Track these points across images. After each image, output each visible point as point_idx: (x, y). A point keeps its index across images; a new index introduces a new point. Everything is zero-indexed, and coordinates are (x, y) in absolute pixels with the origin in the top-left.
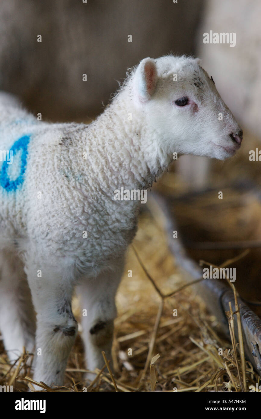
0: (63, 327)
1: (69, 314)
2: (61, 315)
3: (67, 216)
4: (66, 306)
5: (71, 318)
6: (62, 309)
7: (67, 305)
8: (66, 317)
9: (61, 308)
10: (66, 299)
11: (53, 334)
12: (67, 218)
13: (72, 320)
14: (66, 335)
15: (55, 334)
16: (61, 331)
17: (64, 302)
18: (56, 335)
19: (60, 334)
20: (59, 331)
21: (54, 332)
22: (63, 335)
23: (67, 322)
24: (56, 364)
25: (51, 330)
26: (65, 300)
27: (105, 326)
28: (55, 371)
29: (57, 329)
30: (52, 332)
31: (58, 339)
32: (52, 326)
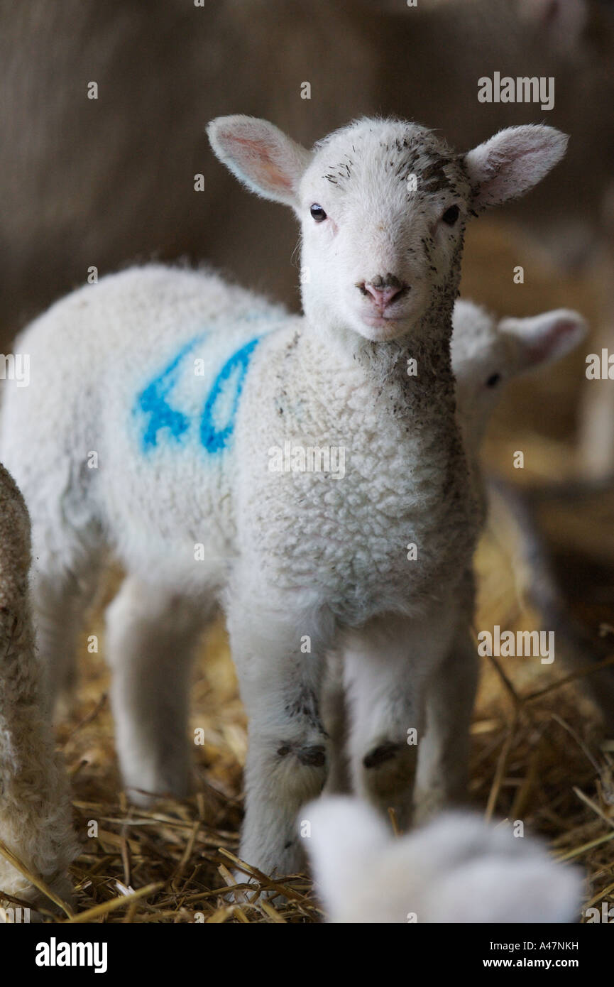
0: (297, 744)
1: (311, 718)
2: (293, 718)
3: (288, 494)
4: (303, 698)
5: (313, 725)
6: (294, 705)
7: (307, 699)
8: (302, 722)
9: (291, 704)
10: (305, 684)
11: (278, 761)
12: (288, 497)
13: (317, 729)
14: (304, 764)
15: (281, 761)
16: (293, 754)
17: (300, 689)
18: (283, 762)
19: (291, 761)
20: (290, 754)
21: (280, 756)
22: (297, 763)
23: (304, 734)
24: (284, 827)
25: (274, 752)
26: (302, 685)
27: (397, 753)
28: (282, 843)
29: (285, 750)
30: (275, 756)
31: (287, 772)
32: (274, 743)
